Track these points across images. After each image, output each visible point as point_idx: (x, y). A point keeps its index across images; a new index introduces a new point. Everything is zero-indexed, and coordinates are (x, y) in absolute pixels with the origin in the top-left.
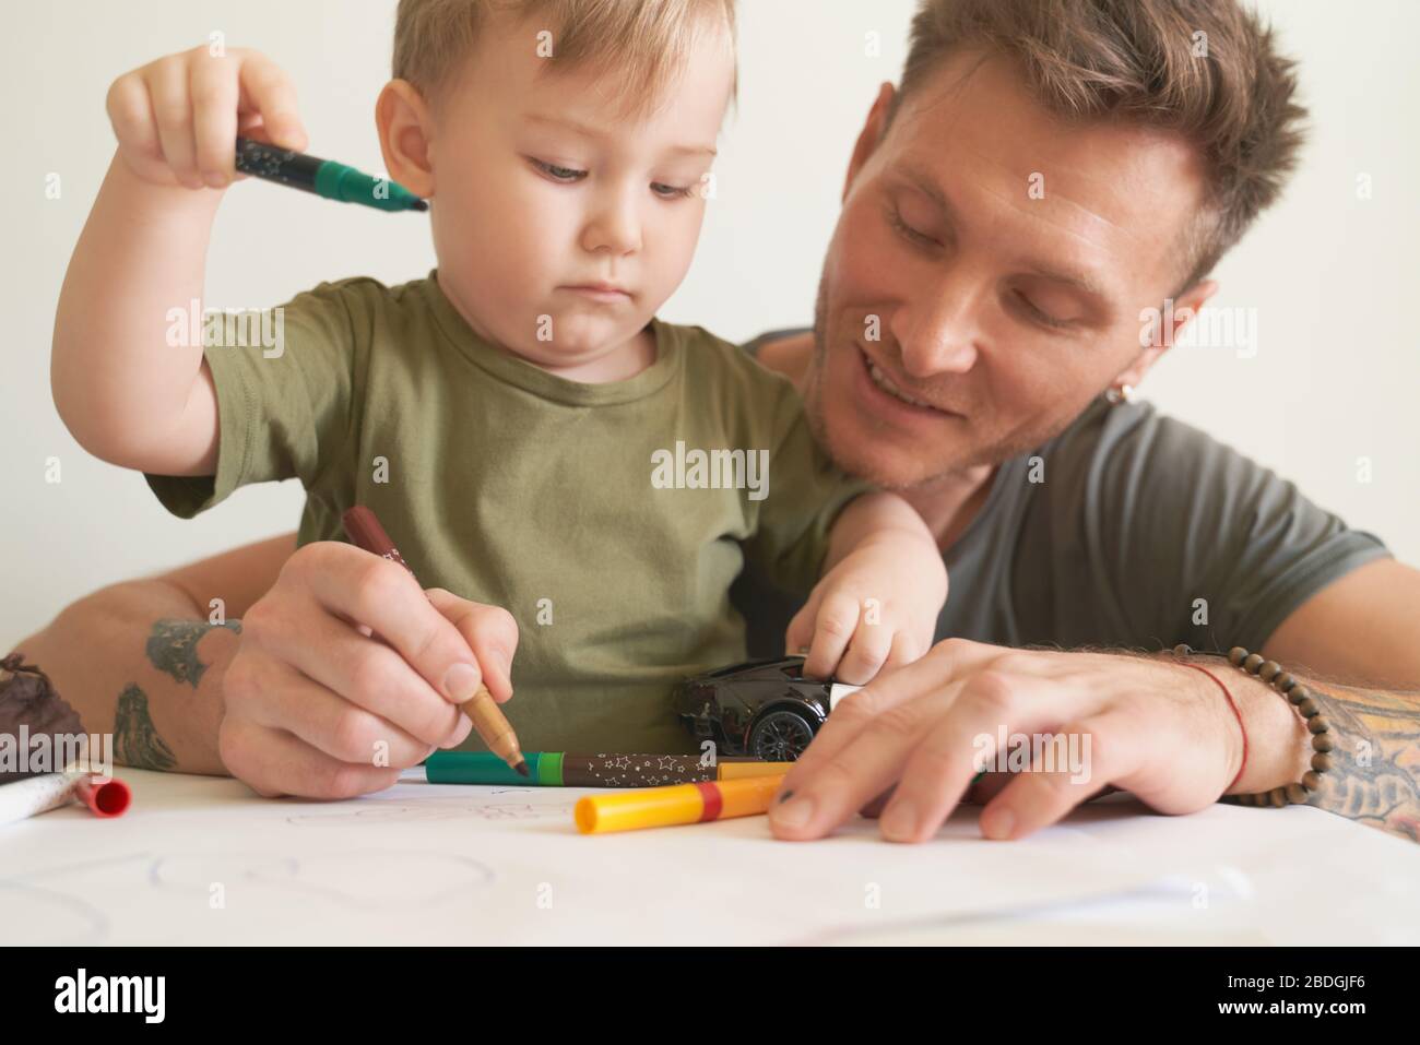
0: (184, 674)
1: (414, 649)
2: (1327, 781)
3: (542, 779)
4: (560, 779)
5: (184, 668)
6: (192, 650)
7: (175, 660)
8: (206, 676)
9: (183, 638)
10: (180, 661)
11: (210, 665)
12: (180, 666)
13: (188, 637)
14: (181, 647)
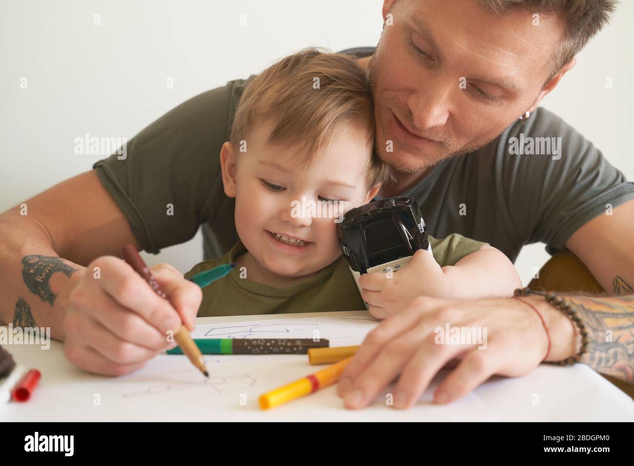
0: (45, 297)
1: (147, 314)
2: (586, 356)
3: (222, 351)
4: (231, 351)
5: (45, 294)
6: (47, 284)
7: (40, 289)
8: (57, 301)
9: (42, 276)
10: (42, 290)
11: (58, 294)
12: (43, 292)
13: (44, 275)
14: (42, 281)
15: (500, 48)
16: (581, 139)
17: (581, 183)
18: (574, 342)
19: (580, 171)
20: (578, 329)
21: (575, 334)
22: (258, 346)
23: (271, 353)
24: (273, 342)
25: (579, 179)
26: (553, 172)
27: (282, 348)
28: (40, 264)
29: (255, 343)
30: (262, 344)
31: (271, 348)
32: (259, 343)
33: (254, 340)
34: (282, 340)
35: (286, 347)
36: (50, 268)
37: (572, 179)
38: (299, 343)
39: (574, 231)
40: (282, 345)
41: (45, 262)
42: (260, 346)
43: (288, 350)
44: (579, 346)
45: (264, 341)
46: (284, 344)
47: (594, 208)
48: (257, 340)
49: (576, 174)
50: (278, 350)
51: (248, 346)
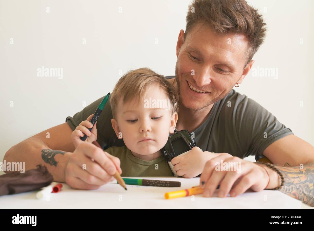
0: (53, 164)
6: (53, 159)
7: (50, 161)
8: (58, 164)
9: (50, 156)
10: (51, 161)
11: (59, 162)
12: (51, 162)
13: (51, 155)
14: (51, 158)
15: (225, 50)
16: (267, 112)
17: (269, 127)
18: (279, 182)
19: (268, 123)
20: (280, 177)
21: (279, 178)
22: (152, 183)
23: (157, 186)
24: (158, 182)
25: (268, 126)
26: (257, 123)
27: (161, 184)
28: (49, 152)
29: (151, 181)
30: (154, 182)
31: (157, 184)
32: (152, 181)
33: (151, 180)
34: (162, 181)
35: (163, 184)
36: (54, 153)
37: (264, 126)
38: (168, 183)
39: (266, 147)
40: (161, 183)
41: (51, 151)
42: (153, 183)
43: (163, 185)
44: (281, 183)
45: (155, 181)
46: (162, 183)
47: (275, 137)
48: (152, 180)
49: (266, 124)
50: (160, 185)
51: (148, 182)
